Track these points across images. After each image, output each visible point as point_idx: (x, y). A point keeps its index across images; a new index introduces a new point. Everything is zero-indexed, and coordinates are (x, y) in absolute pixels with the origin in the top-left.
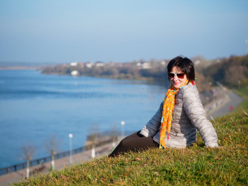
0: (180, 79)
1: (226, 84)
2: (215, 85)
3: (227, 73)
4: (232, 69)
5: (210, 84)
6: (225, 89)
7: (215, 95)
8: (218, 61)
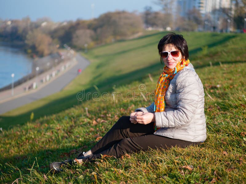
0: (175, 58)
1: (73, 47)
2: (62, 47)
3: (74, 36)
4: (79, 32)
5: (58, 46)
6: (72, 52)
7: (63, 57)
8: (65, 24)
